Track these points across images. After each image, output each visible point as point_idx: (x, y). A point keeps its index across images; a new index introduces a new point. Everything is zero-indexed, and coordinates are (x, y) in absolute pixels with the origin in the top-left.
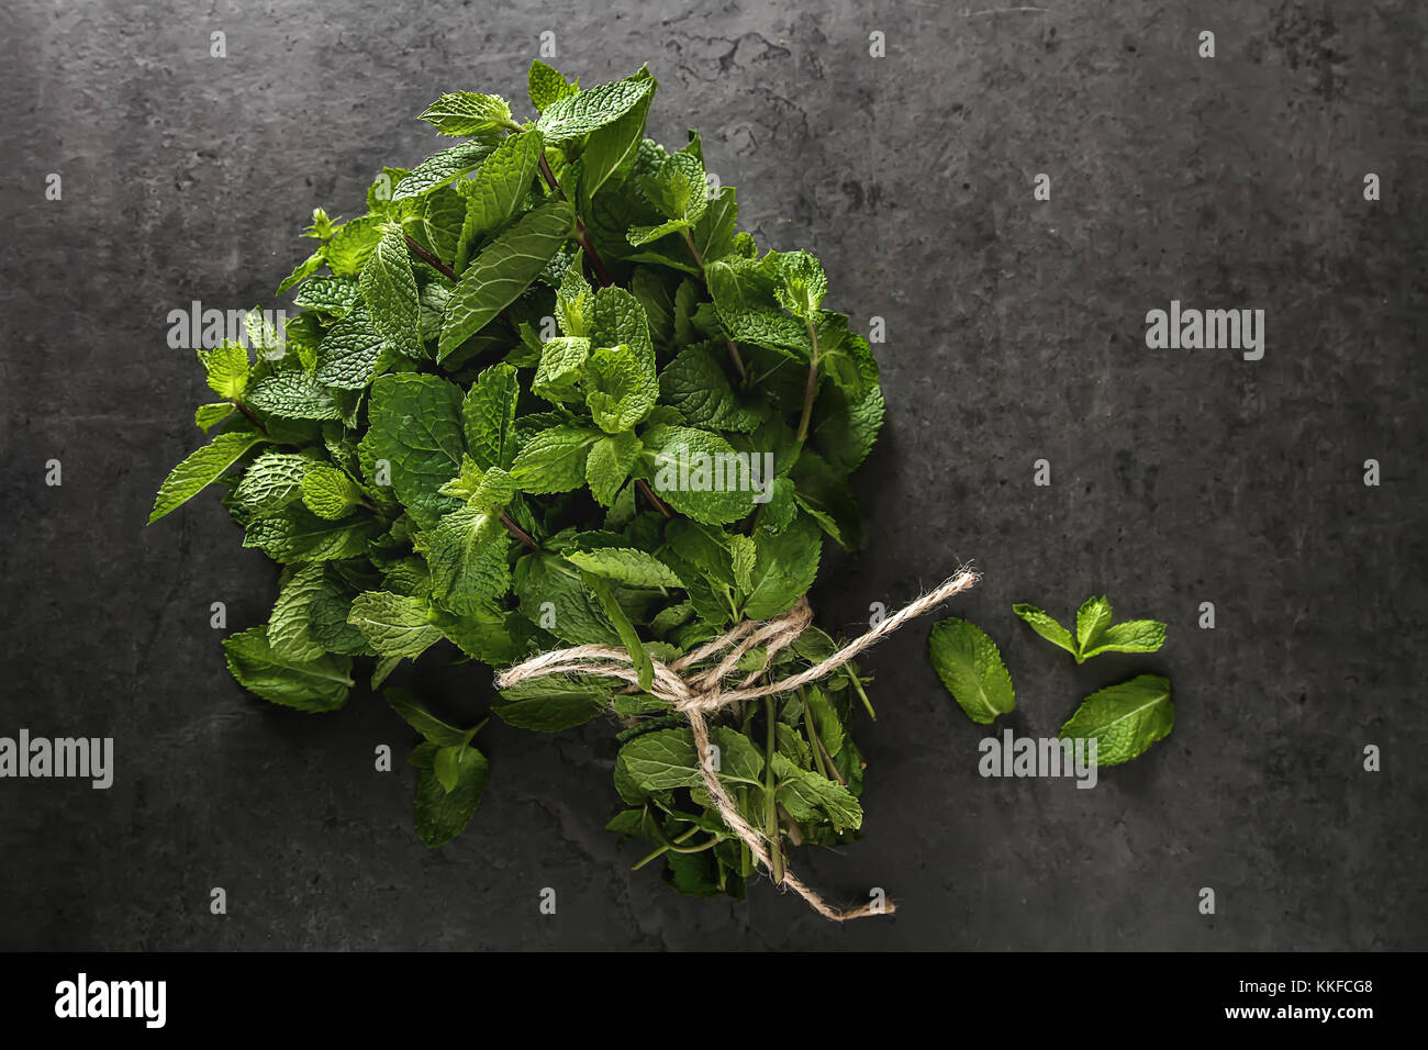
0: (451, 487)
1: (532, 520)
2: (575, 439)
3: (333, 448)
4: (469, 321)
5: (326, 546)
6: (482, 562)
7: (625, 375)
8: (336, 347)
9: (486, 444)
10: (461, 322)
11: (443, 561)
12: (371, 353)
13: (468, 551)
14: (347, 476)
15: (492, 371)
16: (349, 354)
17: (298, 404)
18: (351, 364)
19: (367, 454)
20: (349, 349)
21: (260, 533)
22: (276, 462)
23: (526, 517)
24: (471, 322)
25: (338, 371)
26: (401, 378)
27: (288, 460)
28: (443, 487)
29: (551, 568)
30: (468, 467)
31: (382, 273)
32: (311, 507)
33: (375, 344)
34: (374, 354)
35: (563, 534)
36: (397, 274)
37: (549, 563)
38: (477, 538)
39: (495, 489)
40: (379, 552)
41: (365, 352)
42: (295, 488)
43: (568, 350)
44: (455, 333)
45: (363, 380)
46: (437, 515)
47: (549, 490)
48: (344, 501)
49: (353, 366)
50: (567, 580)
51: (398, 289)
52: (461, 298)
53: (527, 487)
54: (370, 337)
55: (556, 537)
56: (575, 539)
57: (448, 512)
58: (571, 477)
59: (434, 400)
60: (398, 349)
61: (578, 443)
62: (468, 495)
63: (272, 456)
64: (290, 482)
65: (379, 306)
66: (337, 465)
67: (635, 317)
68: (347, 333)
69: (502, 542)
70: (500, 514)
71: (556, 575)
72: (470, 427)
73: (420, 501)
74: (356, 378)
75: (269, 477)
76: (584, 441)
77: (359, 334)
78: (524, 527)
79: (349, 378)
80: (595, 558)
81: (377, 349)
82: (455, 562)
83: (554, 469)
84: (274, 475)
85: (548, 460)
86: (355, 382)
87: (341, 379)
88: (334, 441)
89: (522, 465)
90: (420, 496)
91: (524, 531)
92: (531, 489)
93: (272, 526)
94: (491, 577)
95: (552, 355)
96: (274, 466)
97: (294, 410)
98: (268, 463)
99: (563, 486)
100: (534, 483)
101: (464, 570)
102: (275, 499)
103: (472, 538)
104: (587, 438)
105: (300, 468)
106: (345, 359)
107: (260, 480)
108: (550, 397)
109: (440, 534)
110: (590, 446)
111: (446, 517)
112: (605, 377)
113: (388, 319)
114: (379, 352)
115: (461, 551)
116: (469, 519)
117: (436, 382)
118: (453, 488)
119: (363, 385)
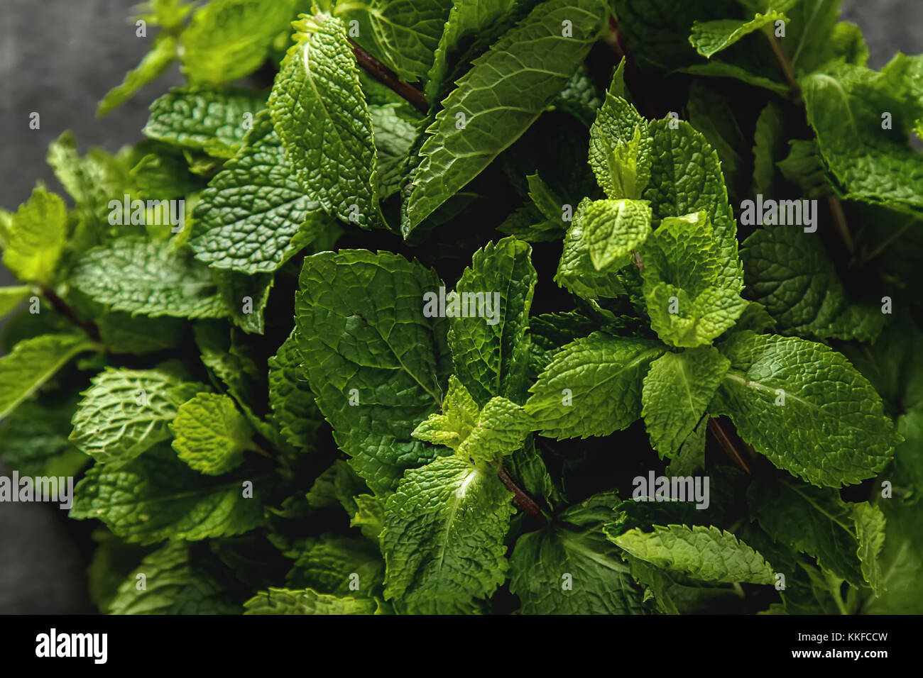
0: (430, 428)
1: (547, 479)
2: (622, 355)
3: (213, 362)
4: (453, 173)
5: (202, 515)
6: (472, 543)
7: (700, 257)
8: (221, 206)
9: (481, 361)
10: (443, 173)
11: (405, 540)
12: (282, 216)
13: (449, 525)
14: (238, 407)
15: (491, 251)
16: (245, 217)
17: (151, 292)
18: (248, 233)
19: (280, 374)
20: (244, 208)
21: (95, 495)
22: (126, 384)
23: (536, 473)
24: (454, 174)
25: (229, 243)
26: (344, 258)
27: (143, 380)
28: (419, 428)
29: (574, 553)
30: (458, 396)
31: (310, 94)
32: (185, 455)
33: (287, 201)
34: (286, 217)
35: (596, 500)
36: (335, 98)
37: (572, 544)
38: (466, 506)
39: (499, 431)
40: (281, 526)
41: (271, 214)
42: (159, 425)
43: (618, 220)
44: (432, 190)
45: (272, 258)
46: (398, 469)
47: (578, 432)
48: (231, 444)
49: (253, 237)
50: (599, 570)
51: (336, 120)
52: (441, 138)
53: (547, 430)
54: (278, 191)
55: (585, 504)
56: (620, 509)
57: (414, 464)
58: (614, 412)
59: (393, 291)
60: (334, 213)
61: (626, 362)
62: (456, 441)
63: (118, 374)
64: (151, 416)
65: (303, 145)
66: (219, 387)
67: (703, 164)
68: (241, 183)
69: (504, 510)
70: (498, 468)
71: (582, 562)
72: (458, 336)
73: (371, 448)
74: (258, 255)
75: (119, 408)
76: (633, 358)
77: (260, 185)
78: (531, 488)
79: (247, 255)
80: (655, 540)
81: (291, 210)
82: (423, 542)
83: (589, 401)
84: (127, 405)
85: (582, 388)
86: (258, 262)
87: (234, 256)
88: (215, 351)
89: (542, 396)
90: (369, 439)
91: (528, 493)
92: (552, 431)
93: (113, 484)
94: (478, 565)
95: (596, 228)
96: (124, 390)
97: (146, 302)
98: (116, 385)
99: (601, 426)
100: (558, 422)
101: (441, 555)
102: (132, 442)
103: (456, 507)
104: (638, 354)
105: (163, 393)
106: (239, 225)
107: (106, 413)
108: (581, 290)
109: (404, 499)
110: (645, 367)
111: (412, 473)
112: (672, 261)
113: (319, 165)
114: (295, 214)
115: (437, 526)
116: (450, 476)
117: (398, 263)
118: (433, 427)
119: (273, 267)
